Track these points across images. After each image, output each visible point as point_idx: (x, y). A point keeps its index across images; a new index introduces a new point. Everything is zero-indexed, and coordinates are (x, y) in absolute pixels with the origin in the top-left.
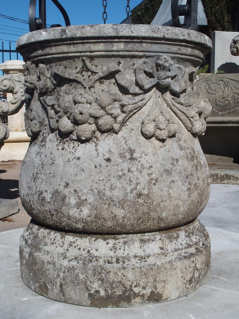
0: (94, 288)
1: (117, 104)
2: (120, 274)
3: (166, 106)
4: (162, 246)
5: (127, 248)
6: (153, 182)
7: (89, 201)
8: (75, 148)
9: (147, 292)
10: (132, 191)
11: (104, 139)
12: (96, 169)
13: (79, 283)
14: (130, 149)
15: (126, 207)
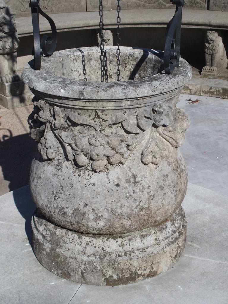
0: (109, 274)
1: (124, 144)
2: (128, 264)
3: (159, 135)
4: (156, 237)
5: (131, 243)
6: (151, 198)
7: (104, 217)
8: (90, 176)
9: (147, 272)
10: (136, 207)
11: (113, 169)
12: (109, 193)
13: (97, 272)
14: (134, 175)
15: (132, 219)
